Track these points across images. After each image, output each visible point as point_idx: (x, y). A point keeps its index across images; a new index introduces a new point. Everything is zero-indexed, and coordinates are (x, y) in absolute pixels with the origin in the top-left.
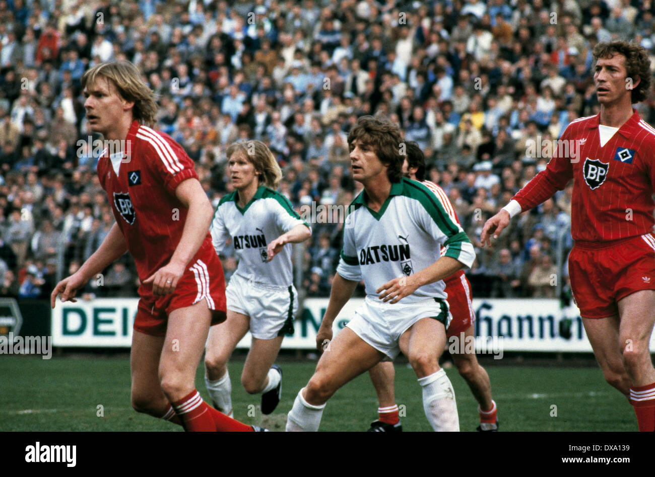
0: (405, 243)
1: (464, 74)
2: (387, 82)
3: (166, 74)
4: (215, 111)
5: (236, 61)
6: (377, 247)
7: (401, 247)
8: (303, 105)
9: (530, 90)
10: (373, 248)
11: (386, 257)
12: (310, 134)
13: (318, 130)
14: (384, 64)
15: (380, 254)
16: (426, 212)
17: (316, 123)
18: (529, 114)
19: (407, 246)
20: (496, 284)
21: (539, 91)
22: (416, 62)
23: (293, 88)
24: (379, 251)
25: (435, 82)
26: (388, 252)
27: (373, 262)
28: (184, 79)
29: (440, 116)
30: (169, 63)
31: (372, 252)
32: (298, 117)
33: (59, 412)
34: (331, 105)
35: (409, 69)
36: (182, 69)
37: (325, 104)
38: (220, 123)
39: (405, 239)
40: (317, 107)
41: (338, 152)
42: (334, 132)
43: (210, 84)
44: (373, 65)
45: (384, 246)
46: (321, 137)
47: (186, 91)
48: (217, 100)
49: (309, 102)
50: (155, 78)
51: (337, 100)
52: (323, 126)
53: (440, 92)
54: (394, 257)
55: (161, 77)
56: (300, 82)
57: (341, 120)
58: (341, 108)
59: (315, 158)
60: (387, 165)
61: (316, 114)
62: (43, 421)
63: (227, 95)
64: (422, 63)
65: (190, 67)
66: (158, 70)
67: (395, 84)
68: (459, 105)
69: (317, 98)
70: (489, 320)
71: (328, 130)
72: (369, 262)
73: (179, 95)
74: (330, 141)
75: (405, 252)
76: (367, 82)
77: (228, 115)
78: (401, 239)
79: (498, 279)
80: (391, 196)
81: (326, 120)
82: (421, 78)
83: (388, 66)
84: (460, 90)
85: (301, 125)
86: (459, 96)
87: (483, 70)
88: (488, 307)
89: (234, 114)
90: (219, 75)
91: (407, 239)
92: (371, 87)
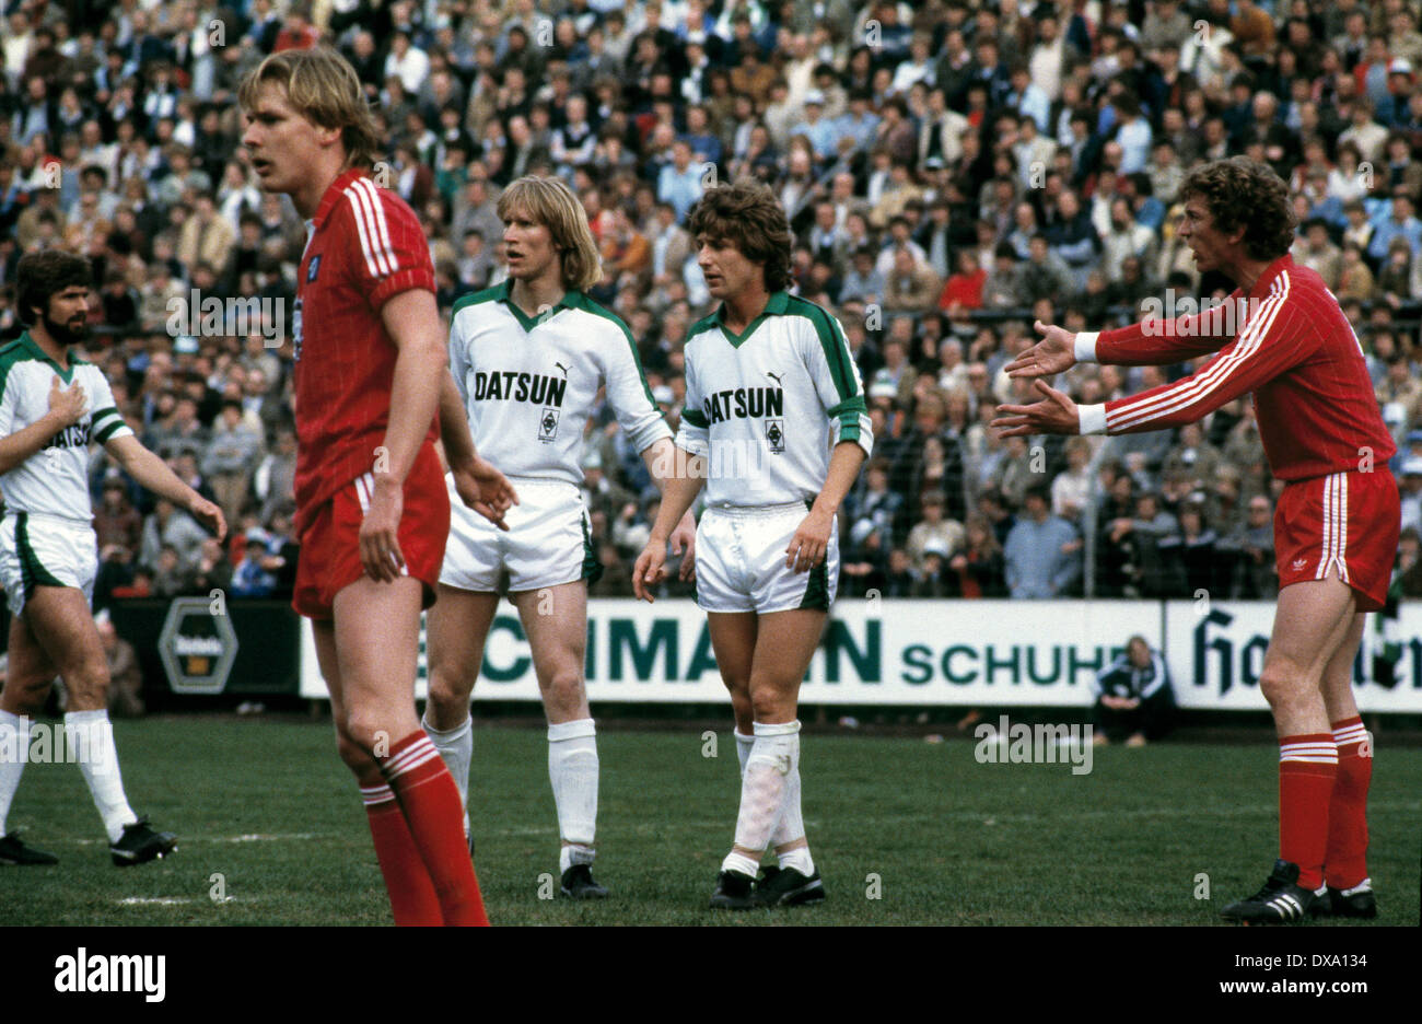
0: (776, 385)
1: (1172, 117)
2: (1009, 133)
3: (540, 118)
4: (644, 198)
5: (690, 88)
6: (730, 393)
7: (770, 391)
8: (830, 185)
9: (1315, 153)
10: (722, 394)
11: (743, 411)
12: (845, 245)
13: (863, 240)
14: (1004, 95)
15: (734, 404)
16: (819, 342)
17: (857, 224)
18: (1310, 203)
19: (780, 391)
20: (1241, 570)
21: (1333, 155)
22: (1072, 94)
23: (809, 147)
24: (732, 398)
25: (1113, 133)
26: (746, 401)
27: (721, 419)
28: (580, 128)
29: (1121, 206)
30: (546, 93)
31: (721, 401)
32: (823, 209)
33: (314, 840)
34: (889, 184)
35: (1057, 106)
36: (576, 106)
37: (876, 182)
38: (654, 225)
39: (779, 380)
40: (861, 189)
41: (905, 285)
42: (897, 243)
43: (634, 140)
44: (977, 97)
45: (741, 391)
46: (869, 252)
47: (581, 155)
48: (647, 174)
49: (843, 177)
50: (517, 124)
51: (901, 174)
52: (872, 230)
53: (1120, 155)
54: (756, 410)
55: (530, 124)
56: (823, 134)
57: (912, 215)
58: (911, 192)
59: (856, 299)
60: (762, 263)
61: (858, 203)
62: (284, 858)
63: (669, 163)
64: (1084, 92)
65: (593, 103)
66: (525, 109)
67: (1024, 141)
68: (1166, 185)
69: (861, 169)
70: (1224, 647)
71: (883, 237)
72: (717, 419)
73: (567, 163)
74: (887, 261)
75: (774, 401)
76: (963, 136)
77: (669, 206)
78: (771, 379)
79: (1242, 557)
80: (766, 315)
81: (878, 218)
82: (1081, 126)
83: (1012, 100)
84: (1165, 152)
85: (827, 229)
86: (1163, 166)
87: (1213, 108)
88: (1223, 619)
89: (682, 205)
90: (656, 119)
91: (782, 380)
92: (973, 144)
